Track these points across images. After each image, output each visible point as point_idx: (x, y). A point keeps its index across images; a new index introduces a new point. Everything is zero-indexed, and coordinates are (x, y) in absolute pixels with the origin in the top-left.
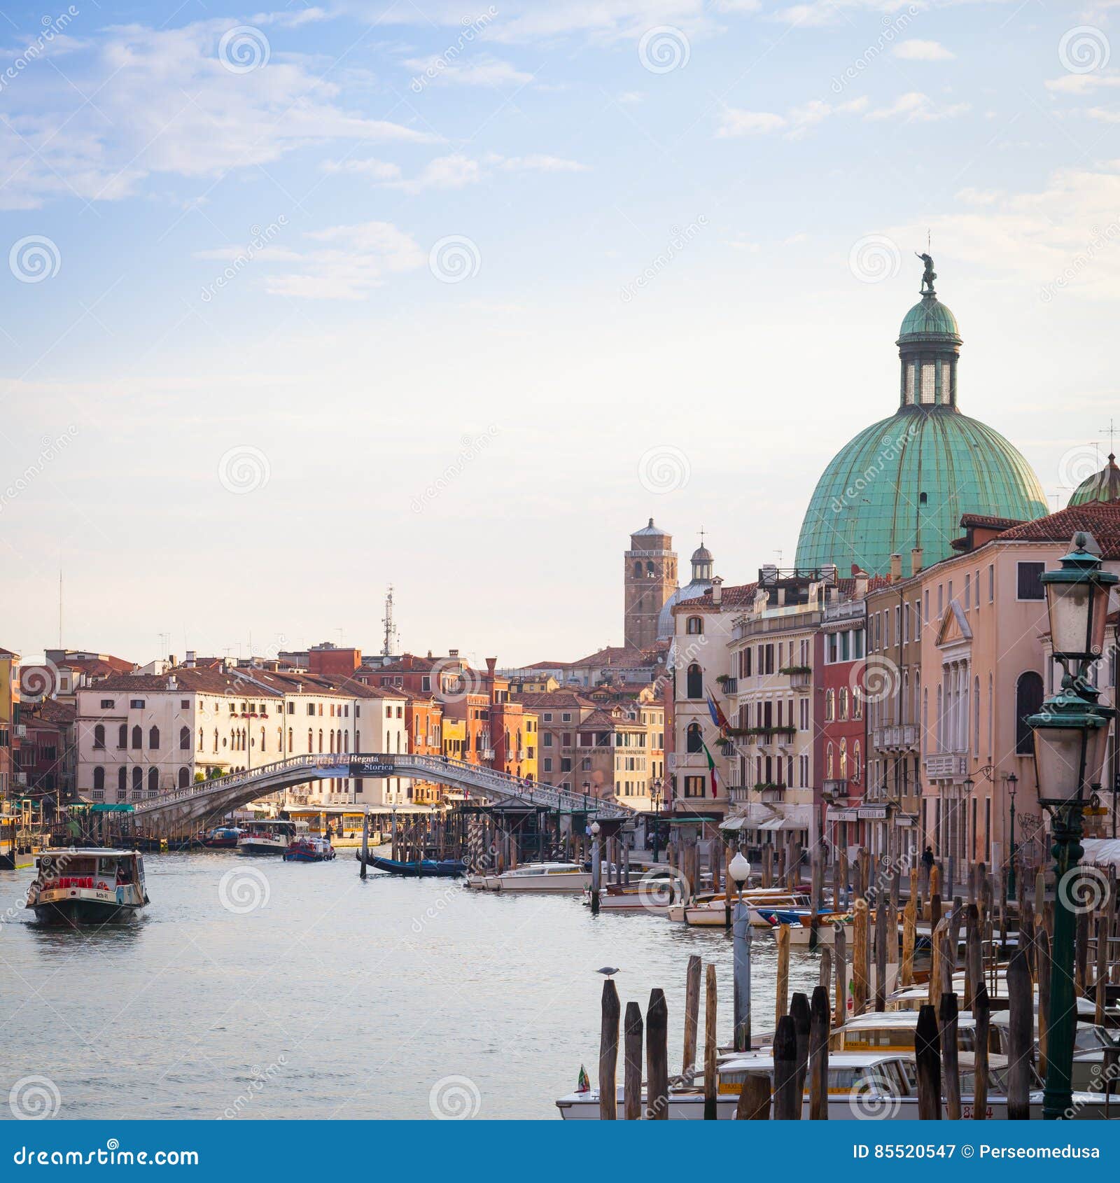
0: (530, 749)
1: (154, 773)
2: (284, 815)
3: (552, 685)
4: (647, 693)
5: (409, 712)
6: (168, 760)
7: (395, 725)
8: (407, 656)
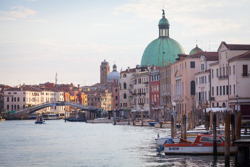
0: (86, 101)
1: (18, 106)
2: (43, 113)
3: (89, 90)
4: (107, 91)
5: (64, 94)
6: (21, 104)
7: (62, 97)
8: (63, 84)
